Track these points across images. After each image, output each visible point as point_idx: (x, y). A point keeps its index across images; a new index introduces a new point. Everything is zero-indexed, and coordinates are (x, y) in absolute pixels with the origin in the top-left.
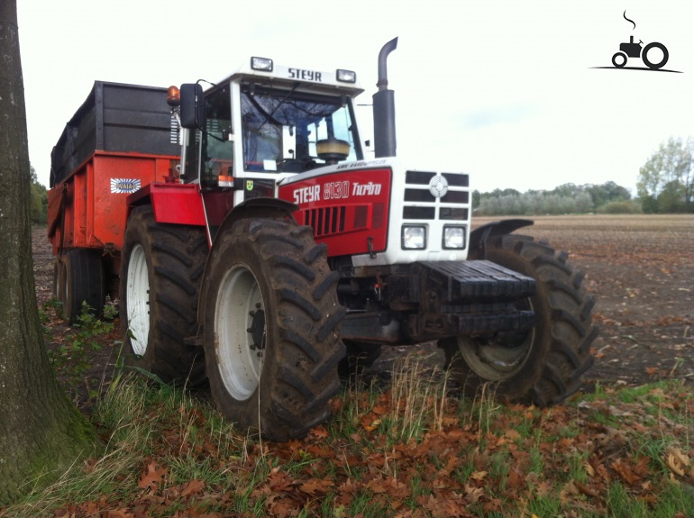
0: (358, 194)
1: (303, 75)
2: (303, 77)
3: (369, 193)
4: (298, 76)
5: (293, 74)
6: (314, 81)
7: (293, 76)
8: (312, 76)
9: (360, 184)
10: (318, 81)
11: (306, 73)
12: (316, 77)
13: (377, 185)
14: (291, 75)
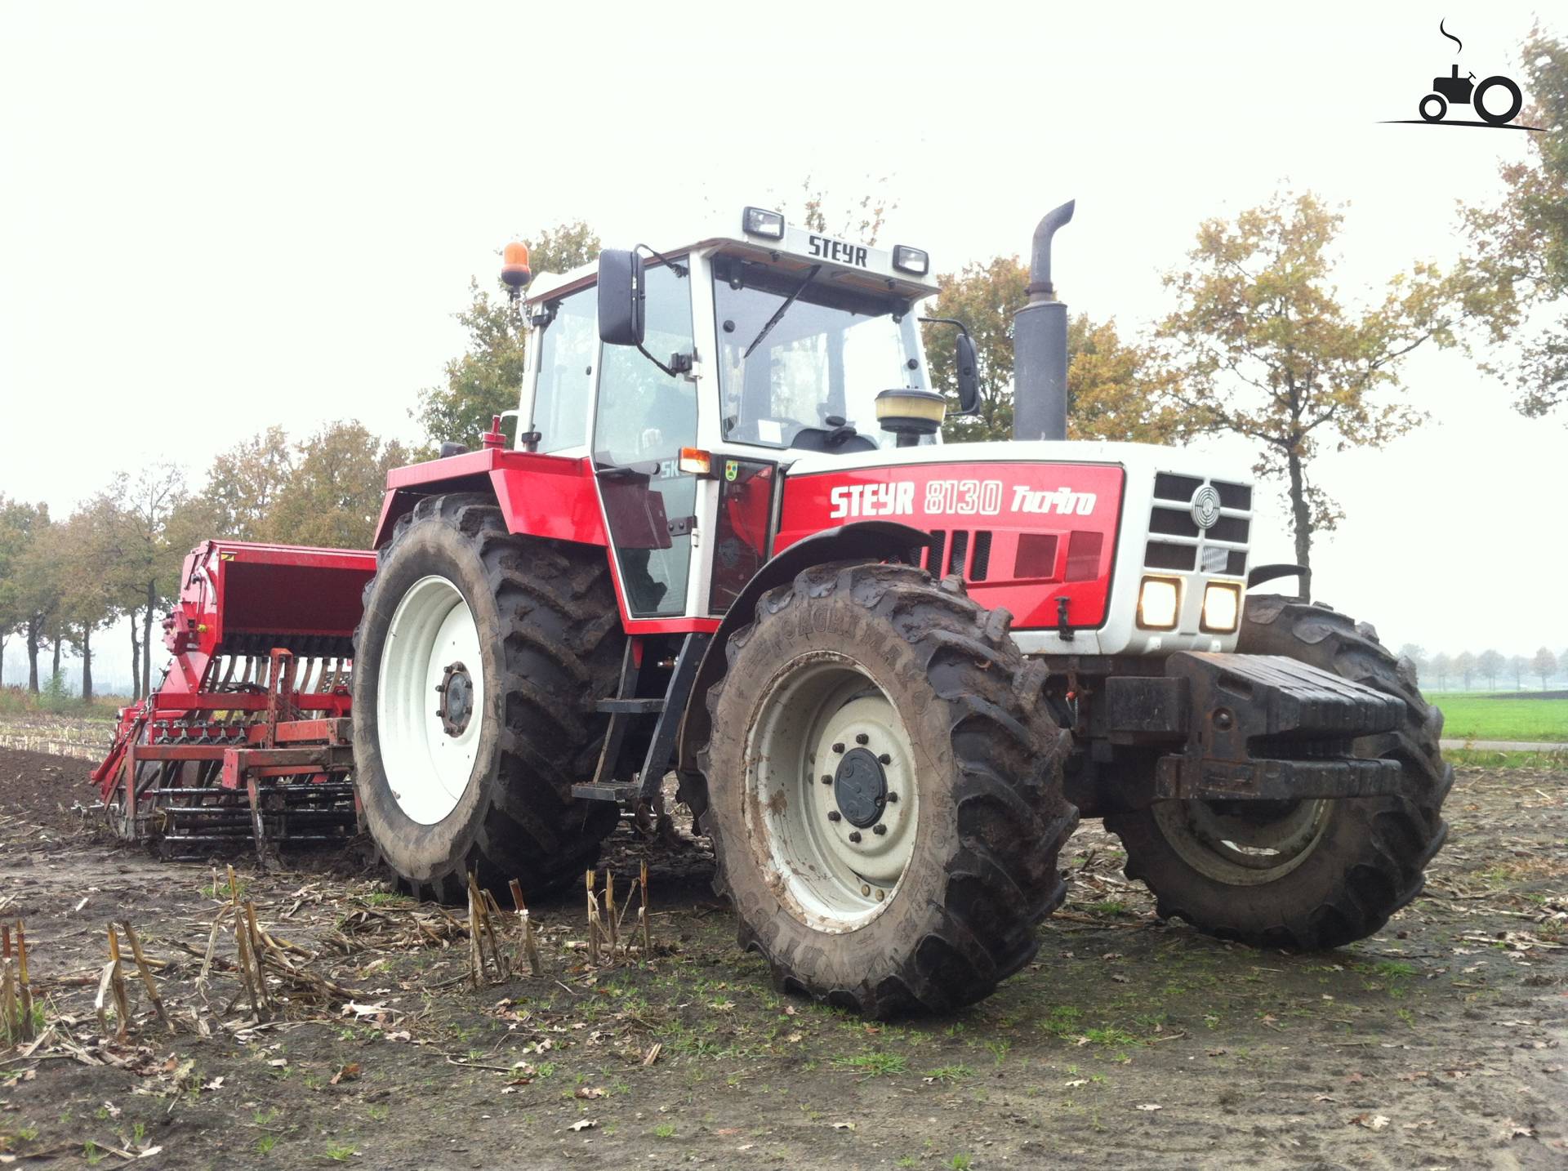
0: (1026, 509)
1: (835, 251)
2: (834, 257)
3: (1060, 511)
4: (825, 255)
5: (818, 248)
6: (853, 265)
7: (817, 253)
8: (850, 255)
9: (1034, 489)
10: (860, 267)
11: (840, 248)
12: (858, 257)
13: (1083, 496)
14: (813, 249)
